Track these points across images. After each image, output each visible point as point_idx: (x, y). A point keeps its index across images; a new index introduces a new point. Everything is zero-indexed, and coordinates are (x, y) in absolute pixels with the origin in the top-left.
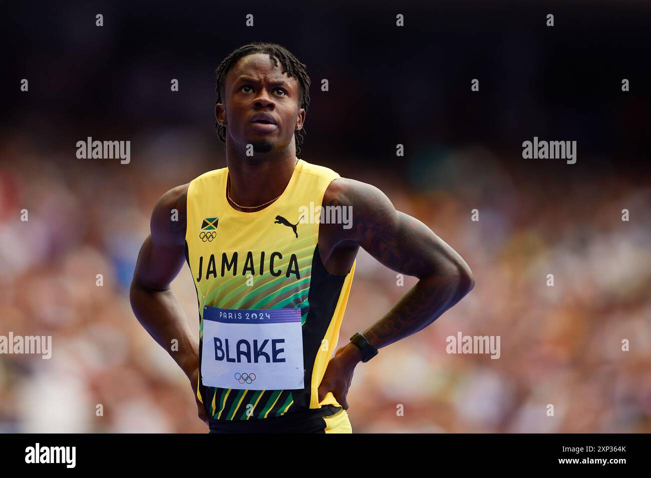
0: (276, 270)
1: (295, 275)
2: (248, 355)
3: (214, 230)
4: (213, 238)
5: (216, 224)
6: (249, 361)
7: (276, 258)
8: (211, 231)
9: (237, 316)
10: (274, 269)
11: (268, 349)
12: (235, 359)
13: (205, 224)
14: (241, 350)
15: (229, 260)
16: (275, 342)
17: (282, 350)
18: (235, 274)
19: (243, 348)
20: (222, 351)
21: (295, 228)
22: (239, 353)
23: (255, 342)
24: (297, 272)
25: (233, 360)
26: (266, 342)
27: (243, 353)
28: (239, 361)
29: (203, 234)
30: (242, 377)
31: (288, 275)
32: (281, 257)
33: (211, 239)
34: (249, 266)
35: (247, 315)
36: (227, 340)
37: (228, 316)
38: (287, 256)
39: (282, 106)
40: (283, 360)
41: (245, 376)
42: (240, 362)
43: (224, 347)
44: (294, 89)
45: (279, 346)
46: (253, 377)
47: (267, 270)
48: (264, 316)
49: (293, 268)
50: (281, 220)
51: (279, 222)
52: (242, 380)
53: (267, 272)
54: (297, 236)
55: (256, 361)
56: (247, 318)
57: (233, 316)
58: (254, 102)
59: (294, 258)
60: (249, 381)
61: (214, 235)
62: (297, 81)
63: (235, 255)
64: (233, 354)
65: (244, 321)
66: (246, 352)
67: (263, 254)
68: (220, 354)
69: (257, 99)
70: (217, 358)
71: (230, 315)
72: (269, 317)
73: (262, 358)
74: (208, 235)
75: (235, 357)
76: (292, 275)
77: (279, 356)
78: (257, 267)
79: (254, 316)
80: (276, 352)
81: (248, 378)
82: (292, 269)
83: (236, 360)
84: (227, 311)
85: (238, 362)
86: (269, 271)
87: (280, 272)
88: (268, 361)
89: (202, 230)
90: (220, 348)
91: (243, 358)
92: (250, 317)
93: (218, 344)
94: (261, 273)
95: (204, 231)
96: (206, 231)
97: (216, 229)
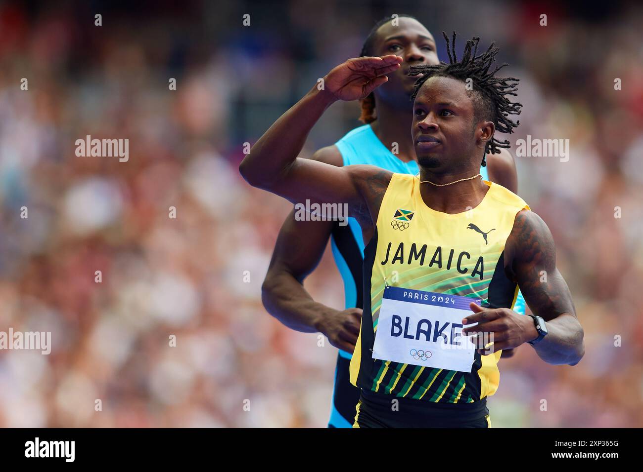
0: (462, 268)
2: (428, 334)
3: (407, 222)
4: (405, 228)
5: (410, 217)
6: (428, 339)
7: (465, 257)
8: (404, 222)
9: (423, 297)
10: (461, 266)
11: (447, 332)
12: (413, 336)
13: (398, 214)
14: (421, 329)
15: (418, 251)
18: (422, 263)
19: (424, 327)
20: (400, 328)
21: (485, 236)
22: (419, 331)
23: (437, 323)
24: (481, 273)
25: (412, 337)
26: (447, 324)
27: (424, 332)
28: (418, 338)
29: (395, 223)
30: (417, 353)
31: (473, 275)
32: (469, 257)
33: (402, 228)
34: (437, 259)
35: (434, 297)
36: (408, 319)
37: (413, 296)
38: (475, 258)
41: (421, 353)
43: (403, 325)
46: (428, 355)
47: (454, 266)
48: (450, 301)
49: (479, 270)
50: (472, 226)
52: (418, 357)
53: (454, 267)
54: (487, 243)
55: (435, 340)
56: (433, 300)
57: (419, 297)
59: (481, 260)
60: (425, 358)
61: (406, 225)
63: (425, 247)
64: (412, 331)
65: (429, 302)
66: (427, 331)
67: (452, 251)
68: (397, 330)
70: (393, 334)
71: (416, 295)
72: (453, 302)
73: (440, 339)
74: (400, 224)
75: (415, 335)
76: (477, 276)
78: (445, 261)
79: (441, 300)
81: (424, 355)
83: (415, 337)
84: (414, 292)
85: (416, 339)
86: (456, 267)
87: (466, 271)
88: (445, 342)
89: (395, 219)
90: (399, 325)
91: (423, 336)
92: (436, 299)
93: (397, 321)
94: (448, 268)
95: (397, 220)
96: (398, 221)
97: (409, 221)
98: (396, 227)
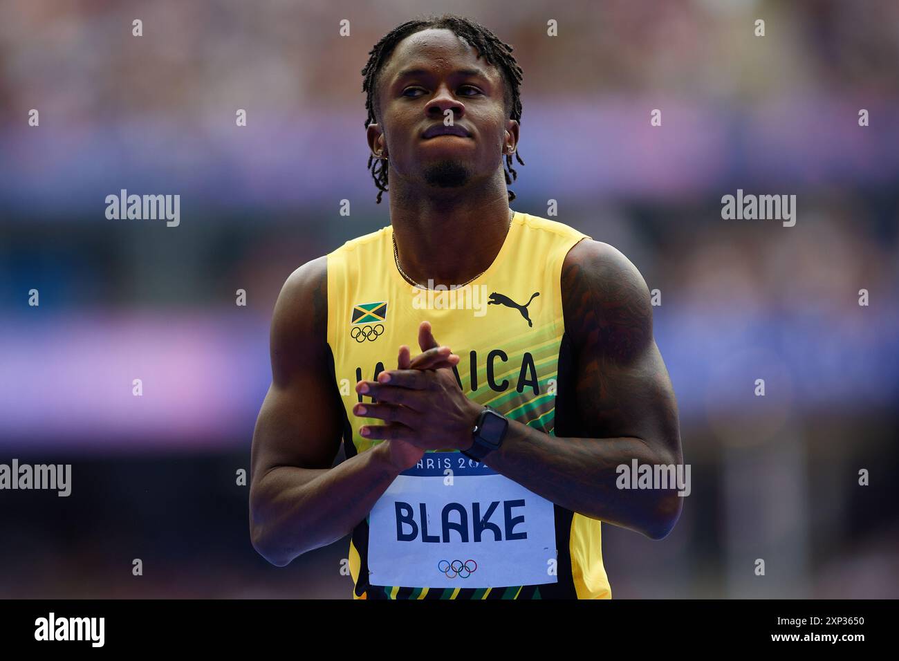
0: (498, 380)
1: (531, 388)
2: (462, 529)
3: (378, 322)
4: (377, 335)
5: (381, 312)
6: (465, 539)
7: (497, 360)
8: (373, 324)
9: (443, 464)
10: (495, 379)
11: (498, 518)
12: (439, 537)
13: (357, 314)
14: (449, 521)
16: (508, 505)
17: (521, 519)
19: (454, 517)
20: (414, 525)
21: (524, 311)
22: (447, 526)
23: (476, 507)
24: (534, 383)
25: (436, 539)
26: (494, 505)
27: (454, 526)
28: (446, 539)
29: (357, 331)
30: (451, 566)
31: (520, 389)
32: (504, 357)
33: (372, 336)
35: (461, 461)
36: (423, 507)
37: (425, 464)
38: (516, 356)
39: (477, 110)
40: (523, 536)
41: (457, 566)
42: (448, 541)
43: (417, 518)
44: (496, 83)
45: (516, 512)
46: (471, 566)
47: (483, 381)
49: (528, 377)
50: (498, 299)
51: (496, 303)
52: (451, 573)
53: (483, 384)
54: (531, 324)
55: (478, 538)
56: (460, 467)
57: (436, 464)
58: (426, 107)
59: (528, 359)
60: (464, 573)
61: (379, 330)
62: (499, 70)
64: (435, 529)
65: (455, 472)
66: (460, 523)
67: (473, 355)
69: (432, 101)
70: (401, 537)
71: (430, 462)
73: (487, 534)
74: (367, 331)
75: (439, 533)
76: (527, 389)
77: (517, 529)
78: (465, 377)
79: (474, 463)
80: (510, 523)
82: (526, 379)
83: (441, 539)
85: (444, 541)
86: (487, 382)
87: (505, 385)
88: (498, 537)
89: (354, 324)
90: (409, 519)
91: (454, 534)
92: (465, 464)
93: (405, 513)
94: (474, 387)
95: (359, 325)
96: (362, 326)
97: (382, 321)
98: (361, 338)
